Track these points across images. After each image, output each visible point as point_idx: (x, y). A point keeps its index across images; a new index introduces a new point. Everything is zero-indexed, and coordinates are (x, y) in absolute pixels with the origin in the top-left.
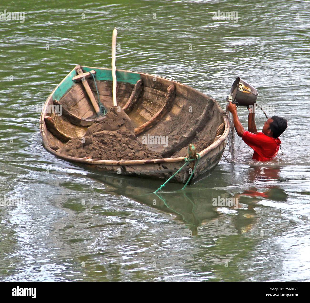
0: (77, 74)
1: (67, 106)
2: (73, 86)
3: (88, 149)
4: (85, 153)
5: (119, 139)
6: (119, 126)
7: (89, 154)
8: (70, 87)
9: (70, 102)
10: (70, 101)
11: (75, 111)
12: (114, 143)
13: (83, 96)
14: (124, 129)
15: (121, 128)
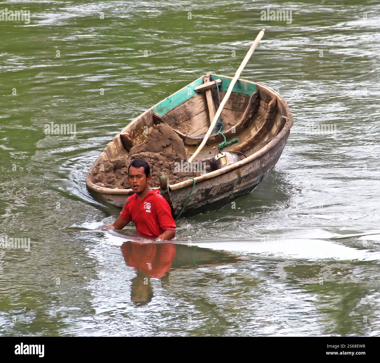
0: (203, 83)
1: (176, 120)
2: (192, 98)
3: (120, 173)
4: (114, 178)
5: (161, 162)
6: (164, 147)
7: (120, 179)
8: (188, 98)
9: (180, 117)
10: (182, 114)
11: (186, 126)
12: (154, 167)
13: (203, 108)
14: (169, 151)
15: (166, 149)
